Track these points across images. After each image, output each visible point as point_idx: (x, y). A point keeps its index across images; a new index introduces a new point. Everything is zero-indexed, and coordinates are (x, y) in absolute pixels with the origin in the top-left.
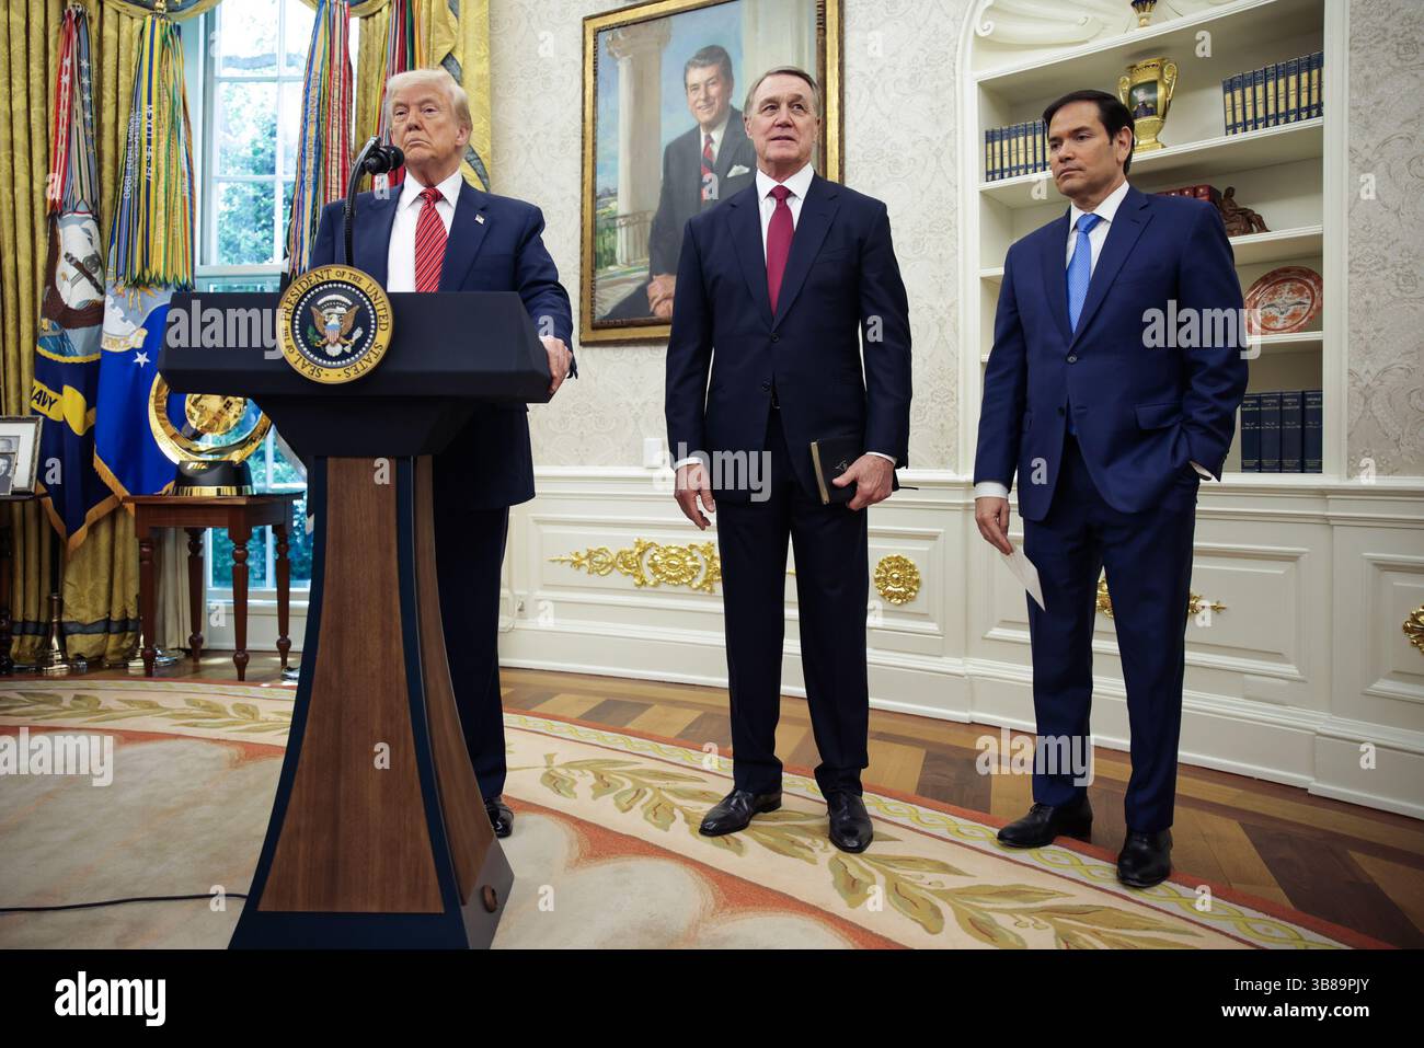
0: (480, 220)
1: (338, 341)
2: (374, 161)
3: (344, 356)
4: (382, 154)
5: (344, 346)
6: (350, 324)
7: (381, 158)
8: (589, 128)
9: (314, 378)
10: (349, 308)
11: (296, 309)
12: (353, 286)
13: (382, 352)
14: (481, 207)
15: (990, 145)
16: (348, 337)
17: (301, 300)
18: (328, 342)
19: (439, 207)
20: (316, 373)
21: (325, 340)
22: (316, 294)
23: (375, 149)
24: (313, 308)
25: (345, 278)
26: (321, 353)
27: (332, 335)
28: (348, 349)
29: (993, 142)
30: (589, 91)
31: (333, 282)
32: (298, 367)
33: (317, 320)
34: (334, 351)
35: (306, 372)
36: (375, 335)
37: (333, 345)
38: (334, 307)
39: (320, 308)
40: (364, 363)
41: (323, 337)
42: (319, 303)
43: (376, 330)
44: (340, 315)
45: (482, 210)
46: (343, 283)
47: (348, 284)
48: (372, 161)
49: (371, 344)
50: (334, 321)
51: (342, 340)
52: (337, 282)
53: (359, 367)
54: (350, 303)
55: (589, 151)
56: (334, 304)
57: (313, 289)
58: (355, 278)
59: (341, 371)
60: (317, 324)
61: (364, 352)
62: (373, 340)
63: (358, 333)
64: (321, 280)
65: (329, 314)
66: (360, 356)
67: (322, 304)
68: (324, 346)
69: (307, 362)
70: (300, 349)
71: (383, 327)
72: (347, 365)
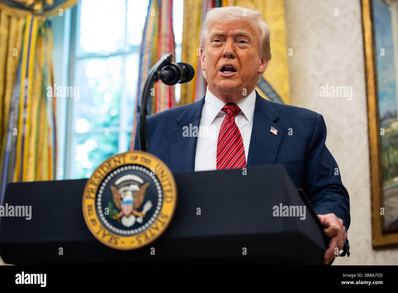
0: (275, 131)
1: (132, 213)
2: (166, 72)
3: (136, 225)
4: (174, 68)
5: (137, 217)
6: (141, 198)
7: (172, 70)
8: (370, 64)
9: (112, 245)
10: (140, 185)
11: (99, 189)
12: (144, 167)
13: (167, 221)
14: (274, 119)
16: (140, 209)
17: (103, 181)
18: (124, 215)
19: (238, 121)
20: (114, 241)
21: (121, 214)
22: (115, 176)
23: (168, 63)
24: (113, 188)
25: (138, 161)
26: (118, 224)
27: (127, 209)
28: (140, 220)
30: (368, 34)
31: (128, 165)
32: (100, 237)
33: (115, 196)
34: (128, 222)
35: (105, 240)
36: (161, 207)
37: (128, 217)
38: (129, 185)
39: (118, 187)
40: (153, 231)
41: (119, 210)
42: (118, 182)
43: (162, 202)
44: (134, 192)
45: (275, 122)
46: (136, 165)
47: (140, 166)
48: (165, 72)
49: (158, 215)
50: (128, 197)
51: (136, 213)
52: (132, 165)
53: (149, 234)
54: (141, 181)
55: (371, 82)
56: (128, 183)
57: (112, 172)
58: (146, 160)
59: (134, 238)
60: (115, 200)
61: (153, 222)
62: (160, 211)
63: (148, 206)
64: (118, 164)
65: (125, 191)
66: (150, 225)
67: (120, 184)
68: (121, 218)
69: (107, 232)
70: (102, 222)
71: (169, 199)
72: (139, 232)
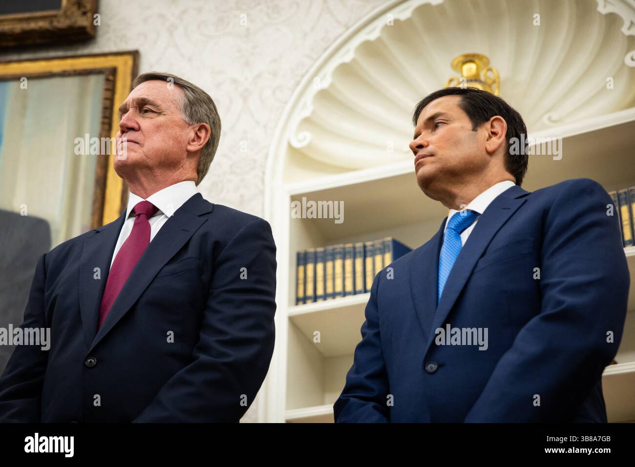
15: (301, 268)
29: (305, 265)
